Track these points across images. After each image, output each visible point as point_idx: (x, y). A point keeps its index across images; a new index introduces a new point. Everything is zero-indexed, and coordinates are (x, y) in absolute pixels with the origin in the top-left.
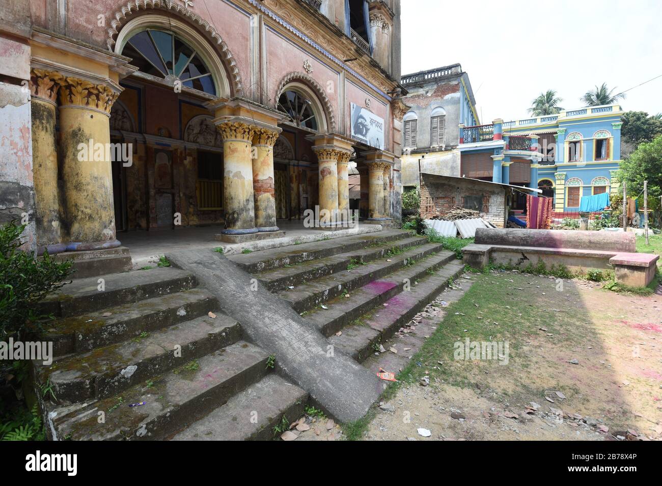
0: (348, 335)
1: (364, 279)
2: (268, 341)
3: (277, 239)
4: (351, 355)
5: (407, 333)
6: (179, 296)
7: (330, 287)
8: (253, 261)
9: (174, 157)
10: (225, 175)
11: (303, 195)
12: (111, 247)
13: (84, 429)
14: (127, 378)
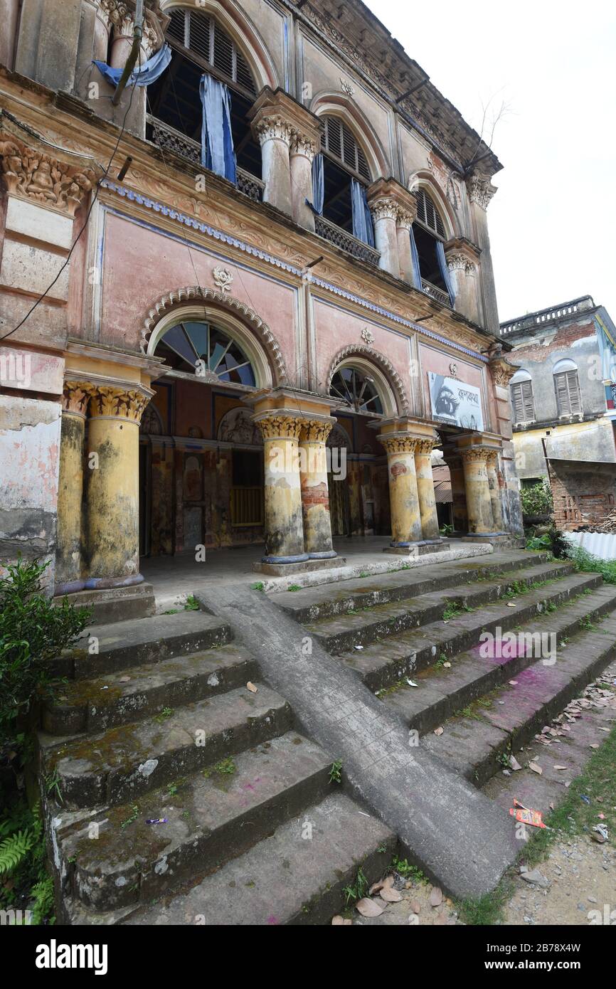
0: (453, 734)
1: (472, 636)
2: (330, 737)
3: (335, 569)
4: (462, 771)
5: (558, 737)
6: (209, 655)
7: (419, 650)
8: (304, 604)
9: (206, 460)
10: (266, 483)
11: (367, 501)
12: (133, 584)
13: (91, 852)
14: (146, 778)
